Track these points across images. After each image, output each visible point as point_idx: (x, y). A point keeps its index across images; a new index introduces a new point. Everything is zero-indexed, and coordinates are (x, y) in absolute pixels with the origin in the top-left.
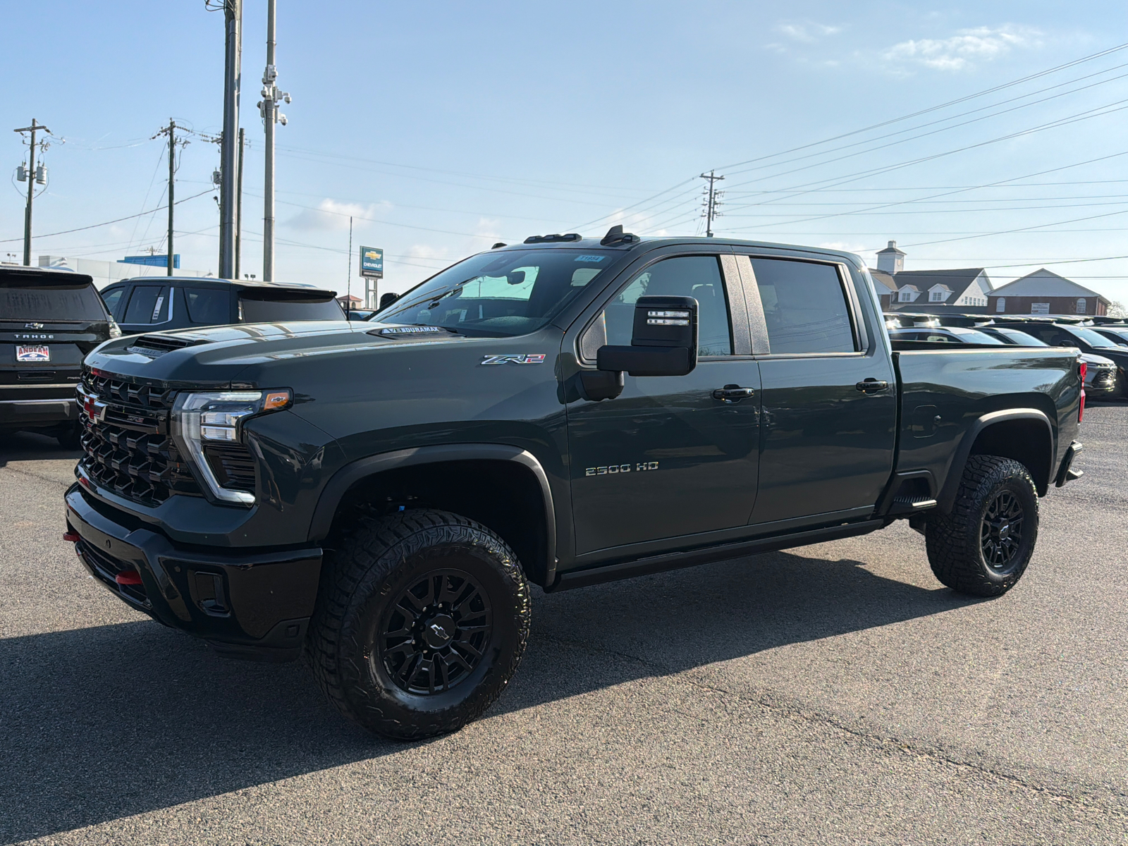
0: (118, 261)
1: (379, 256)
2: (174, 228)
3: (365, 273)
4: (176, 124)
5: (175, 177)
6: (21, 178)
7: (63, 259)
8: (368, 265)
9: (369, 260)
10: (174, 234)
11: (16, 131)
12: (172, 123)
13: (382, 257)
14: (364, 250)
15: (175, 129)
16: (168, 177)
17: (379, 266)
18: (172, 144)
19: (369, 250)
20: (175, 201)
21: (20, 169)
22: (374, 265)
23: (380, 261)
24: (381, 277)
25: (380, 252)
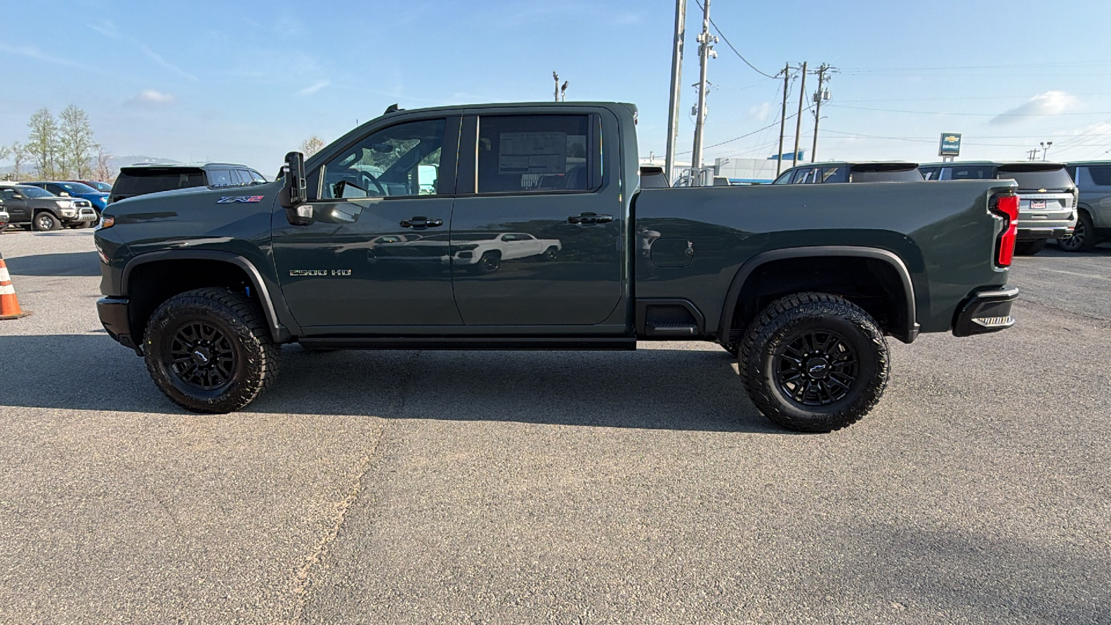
0: (768, 159)
1: (957, 139)
2: (784, 134)
3: (944, 153)
4: (789, 66)
5: (787, 101)
6: (694, 113)
7: (728, 159)
8: (947, 147)
9: (948, 143)
10: (784, 138)
11: (693, 86)
12: (787, 66)
13: (960, 140)
14: (944, 136)
15: (789, 69)
16: (783, 101)
17: (957, 147)
18: (786, 80)
19: (949, 135)
20: (786, 117)
21: (693, 108)
22: (952, 147)
23: (958, 143)
24: (958, 155)
25: (959, 136)
